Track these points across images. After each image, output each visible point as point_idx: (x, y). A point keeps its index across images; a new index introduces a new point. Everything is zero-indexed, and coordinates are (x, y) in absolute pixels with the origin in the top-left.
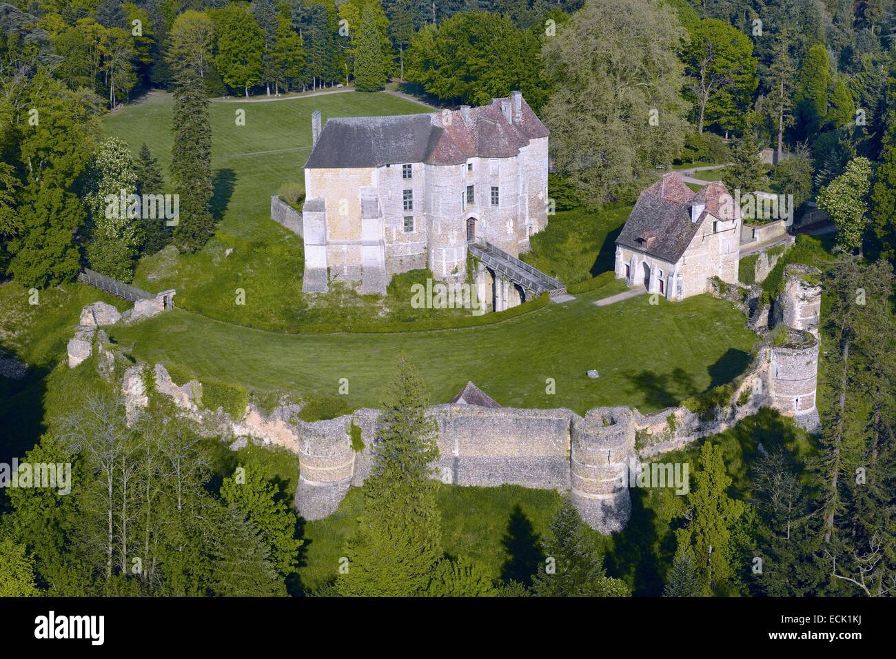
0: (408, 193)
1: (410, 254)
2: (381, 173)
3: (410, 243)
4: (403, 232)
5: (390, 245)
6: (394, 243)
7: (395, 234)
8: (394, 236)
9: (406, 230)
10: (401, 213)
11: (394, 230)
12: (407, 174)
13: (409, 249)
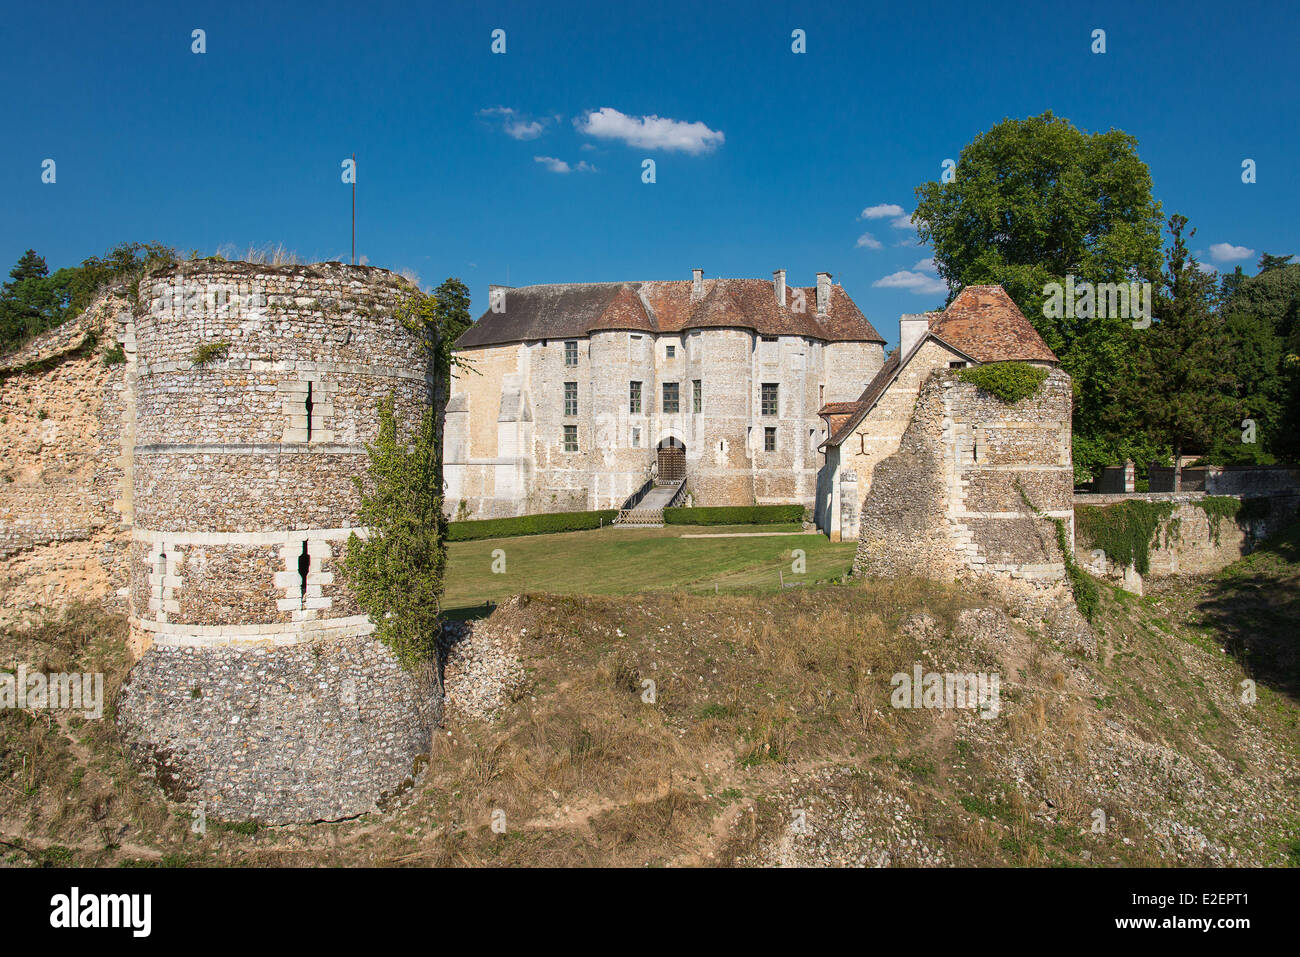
0: (571, 387)
1: (569, 487)
2: (533, 353)
3: (571, 469)
4: (562, 450)
5: (542, 470)
6: (548, 468)
7: (549, 451)
8: (548, 457)
9: (567, 448)
10: (559, 418)
11: (548, 447)
12: (572, 358)
13: (569, 478)
